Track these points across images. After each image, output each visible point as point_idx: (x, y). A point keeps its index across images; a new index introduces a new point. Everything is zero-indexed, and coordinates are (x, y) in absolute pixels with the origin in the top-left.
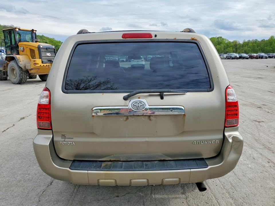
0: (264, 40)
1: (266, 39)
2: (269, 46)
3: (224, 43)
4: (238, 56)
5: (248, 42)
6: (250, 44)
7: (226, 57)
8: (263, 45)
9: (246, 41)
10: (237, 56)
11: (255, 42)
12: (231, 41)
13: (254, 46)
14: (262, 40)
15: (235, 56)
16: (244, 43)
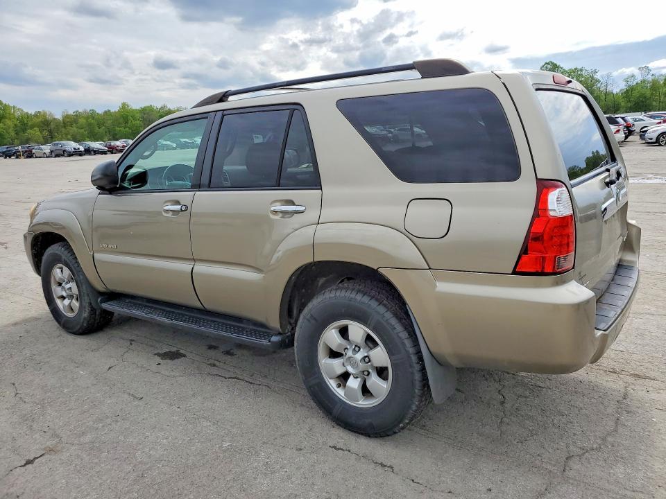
0: (109, 111)
1: (112, 110)
2: (123, 125)
3: (12, 117)
4: (82, 149)
5: (76, 116)
6: (82, 121)
7: (52, 152)
8: (110, 122)
9: (71, 112)
10: (79, 149)
11: (92, 115)
12: (30, 113)
13: (90, 125)
14: (106, 112)
15: (75, 149)
16: (66, 117)
